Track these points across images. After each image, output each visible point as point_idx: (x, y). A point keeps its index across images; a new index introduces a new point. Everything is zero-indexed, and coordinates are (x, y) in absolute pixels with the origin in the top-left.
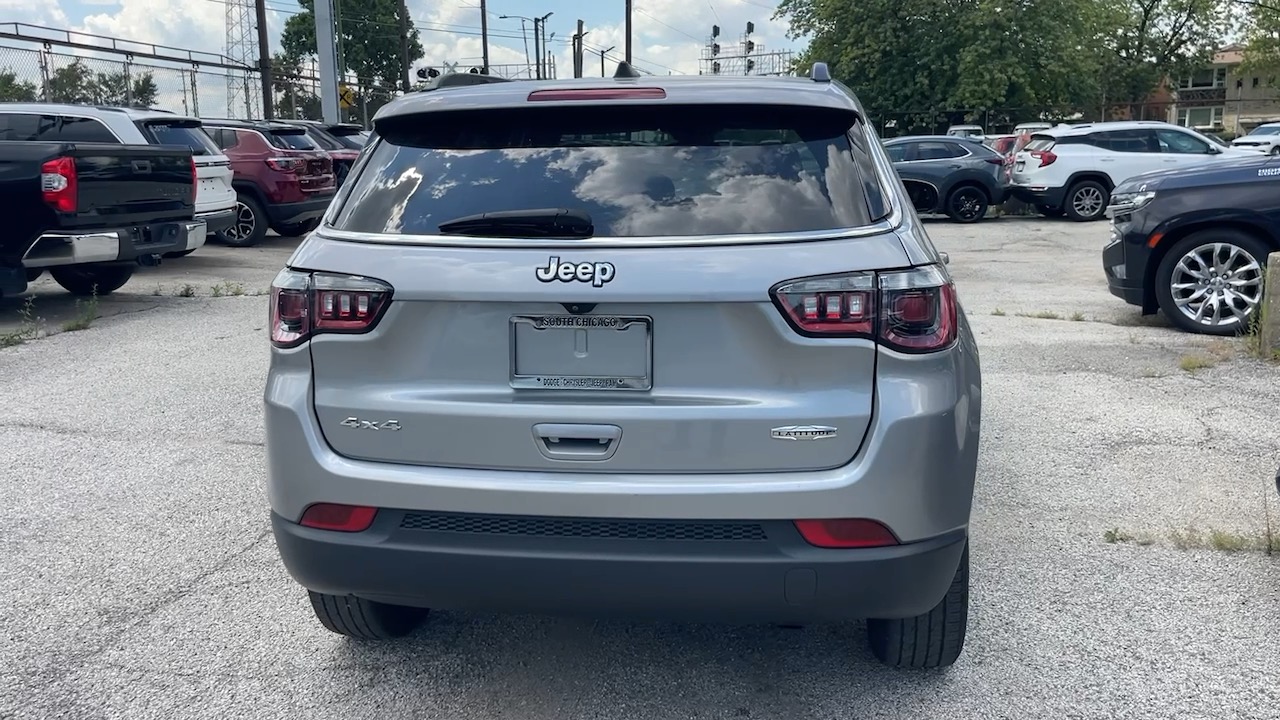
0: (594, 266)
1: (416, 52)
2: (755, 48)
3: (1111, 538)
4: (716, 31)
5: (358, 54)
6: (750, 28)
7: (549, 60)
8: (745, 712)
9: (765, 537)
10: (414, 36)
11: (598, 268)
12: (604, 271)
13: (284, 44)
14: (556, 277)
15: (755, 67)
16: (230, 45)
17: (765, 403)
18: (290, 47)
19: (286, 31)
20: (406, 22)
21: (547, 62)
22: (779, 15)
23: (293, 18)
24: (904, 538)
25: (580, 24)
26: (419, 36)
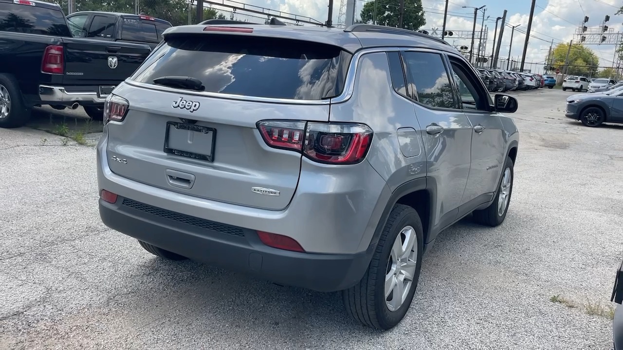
0: (193, 103)
1: (422, 22)
2: (608, 29)
3: (554, 300)
4: (587, 19)
5: (394, 22)
6: (607, 18)
7: (485, 30)
9: (243, 236)
10: (422, 14)
11: (194, 103)
12: (195, 105)
13: (362, 16)
14: (179, 106)
15: (607, 40)
16: (340, 15)
18: (364, 17)
19: (364, 9)
20: (420, 8)
21: (483, 30)
22: (620, 12)
23: (367, 3)
24: (307, 250)
25: (506, 12)
26: (425, 14)
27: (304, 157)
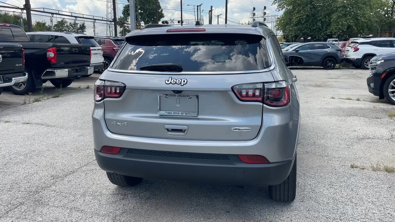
0: (181, 80)
1: (162, 16)
2: (266, 14)
3: (352, 167)
4: (254, 9)
5: (145, 17)
6: (265, 8)
7: (202, 18)
8: (229, 212)
9: (229, 159)
10: (162, 11)
11: (183, 80)
12: (184, 81)
13: (123, 14)
14: (171, 83)
15: (266, 20)
16: (108, 14)
17: (231, 120)
18: (125, 15)
19: (124, 10)
20: (159, 7)
21: (201, 19)
22: (274, 4)
23: (126, 6)
24: (271, 161)
25: (212, 7)
26: (163, 11)
27: (264, 105)
